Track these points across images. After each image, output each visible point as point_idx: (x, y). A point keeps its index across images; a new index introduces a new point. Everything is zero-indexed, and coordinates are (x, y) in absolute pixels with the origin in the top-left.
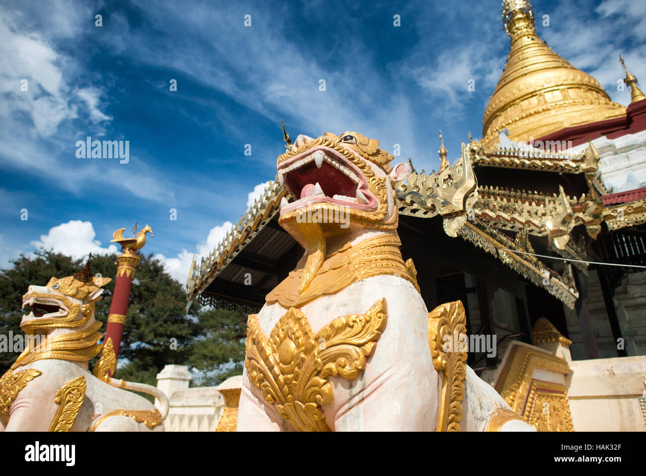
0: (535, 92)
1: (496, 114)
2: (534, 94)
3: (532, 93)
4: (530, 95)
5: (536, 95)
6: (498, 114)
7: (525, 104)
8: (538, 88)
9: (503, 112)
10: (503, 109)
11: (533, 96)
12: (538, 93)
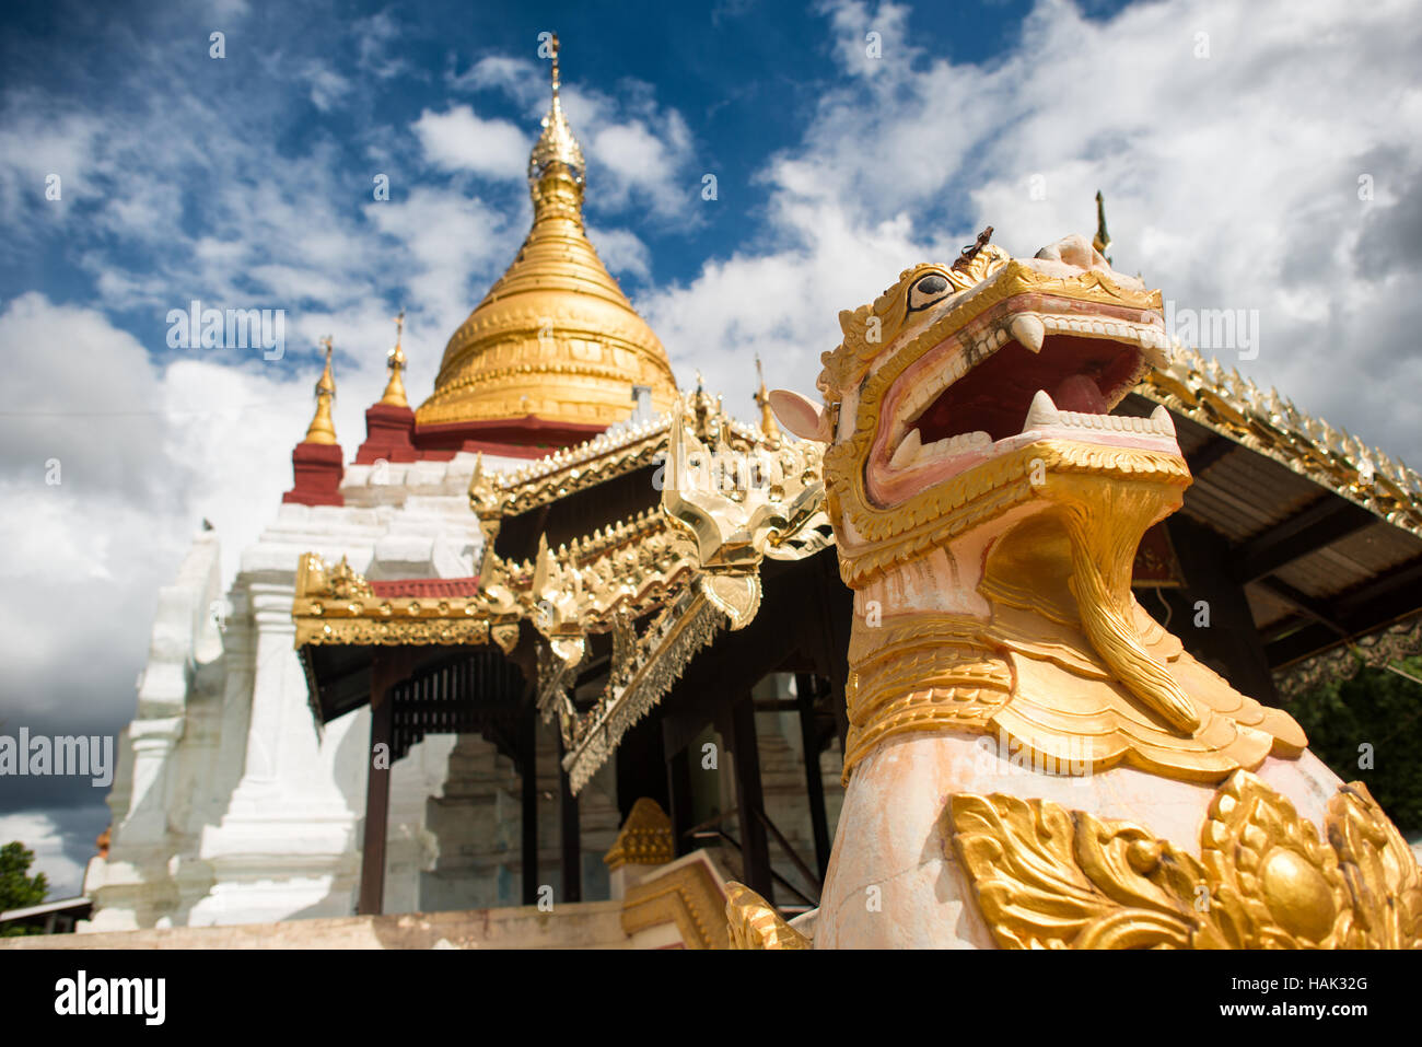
0: (600, 334)
1: (511, 337)
2: (598, 338)
3: (595, 334)
4: (591, 337)
5: (599, 342)
6: (516, 338)
7: (578, 346)
8: (607, 332)
9: (528, 339)
10: (529, 335)
11: (594, 341)
12: (605, 340)
